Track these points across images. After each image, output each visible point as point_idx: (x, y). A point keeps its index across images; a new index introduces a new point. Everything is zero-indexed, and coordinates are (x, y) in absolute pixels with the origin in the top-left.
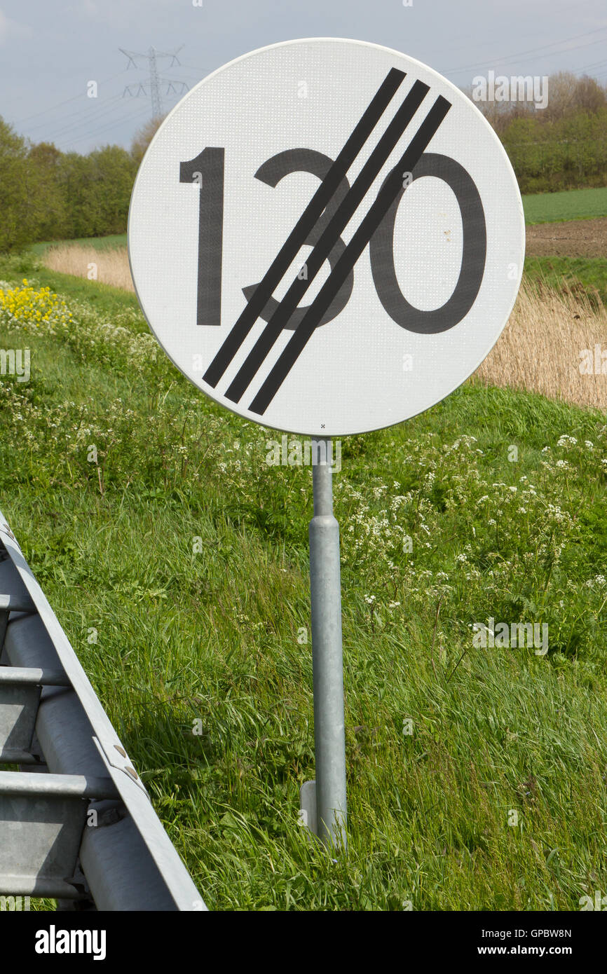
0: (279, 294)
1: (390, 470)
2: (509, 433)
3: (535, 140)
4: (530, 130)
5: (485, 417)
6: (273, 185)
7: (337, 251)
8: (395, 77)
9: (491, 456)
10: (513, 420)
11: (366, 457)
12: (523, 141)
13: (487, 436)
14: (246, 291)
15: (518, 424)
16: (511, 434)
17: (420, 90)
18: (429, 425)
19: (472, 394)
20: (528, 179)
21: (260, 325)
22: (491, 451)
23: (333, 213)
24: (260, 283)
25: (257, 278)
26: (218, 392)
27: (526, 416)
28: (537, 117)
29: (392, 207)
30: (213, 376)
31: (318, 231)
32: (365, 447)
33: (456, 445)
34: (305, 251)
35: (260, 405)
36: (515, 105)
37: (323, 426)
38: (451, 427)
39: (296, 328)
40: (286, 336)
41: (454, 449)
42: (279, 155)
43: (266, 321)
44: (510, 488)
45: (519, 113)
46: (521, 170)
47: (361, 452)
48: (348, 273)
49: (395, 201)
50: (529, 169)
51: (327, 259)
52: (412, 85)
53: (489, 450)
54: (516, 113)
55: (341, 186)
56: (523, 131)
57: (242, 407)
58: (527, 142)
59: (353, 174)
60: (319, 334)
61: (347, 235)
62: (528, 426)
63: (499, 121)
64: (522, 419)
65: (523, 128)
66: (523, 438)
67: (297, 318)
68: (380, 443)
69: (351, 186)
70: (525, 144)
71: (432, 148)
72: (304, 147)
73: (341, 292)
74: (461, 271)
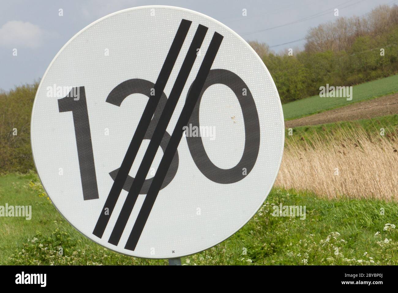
0: (133, 173)
1: (292, 260)
2: (362, 226)
3: (371, 48)
4: (367, 43)
5: (347, 219)
6: (119, 105)
7: (166, 141)
8: (185, 25)
9: (352, 242)
10: (363, 218)
11: (277, 254)
12: (364, 50)
13: (348, 231)
14: (112, 174)
15: (367, 220)
16: (363, 227)
17: (202, 31)
18: (314, 229)
19: (340, 206)
20: (370, 71)
21: (124, 195)
22: (352, 239)
23: (159, 116)
24: (120, 168)
25: (117, 164)
26: (104, 240)
27: (371, 214)
28: (370, 34)
29: (196, 107)
30: (99, 231)
31: (151, 129)
32: (276, 248)
33: (328, 239)
34: (145, 144)
35: (132, 244)
36: (356, 29)
37: (173, 252)
38: (327, 228)
39: (147, 192)
40: (141, 199)
41: (327, 241)
42: (119, 86)
43: (128, 191)
44: (358, 261)
45: (359, 34)
46: (365, 67)
47: (274, 251)
48: (175, 153)
49: (197, 103)
50: (370, 66)
51: (160, 146)
52: (196, 29)
53: (350, 239)
54: (358, 34)
55: (161, 99)
56: (363, 44)
57: (121, 247)
58: (366, 50)
59: (168, 90)
60: (162, 194)
61: (170, 129)
62: (373, 220)
63: (348, 41)
64: (369, 217)
65: (363, 42)
66: (371, 228)
67: (146, 186)
68: (284, 245)
69: (168, 98)
70: (365, 51)
71: (215, 66)
72: (134, 78)
73: (172, 165)
74: (246, 141)
